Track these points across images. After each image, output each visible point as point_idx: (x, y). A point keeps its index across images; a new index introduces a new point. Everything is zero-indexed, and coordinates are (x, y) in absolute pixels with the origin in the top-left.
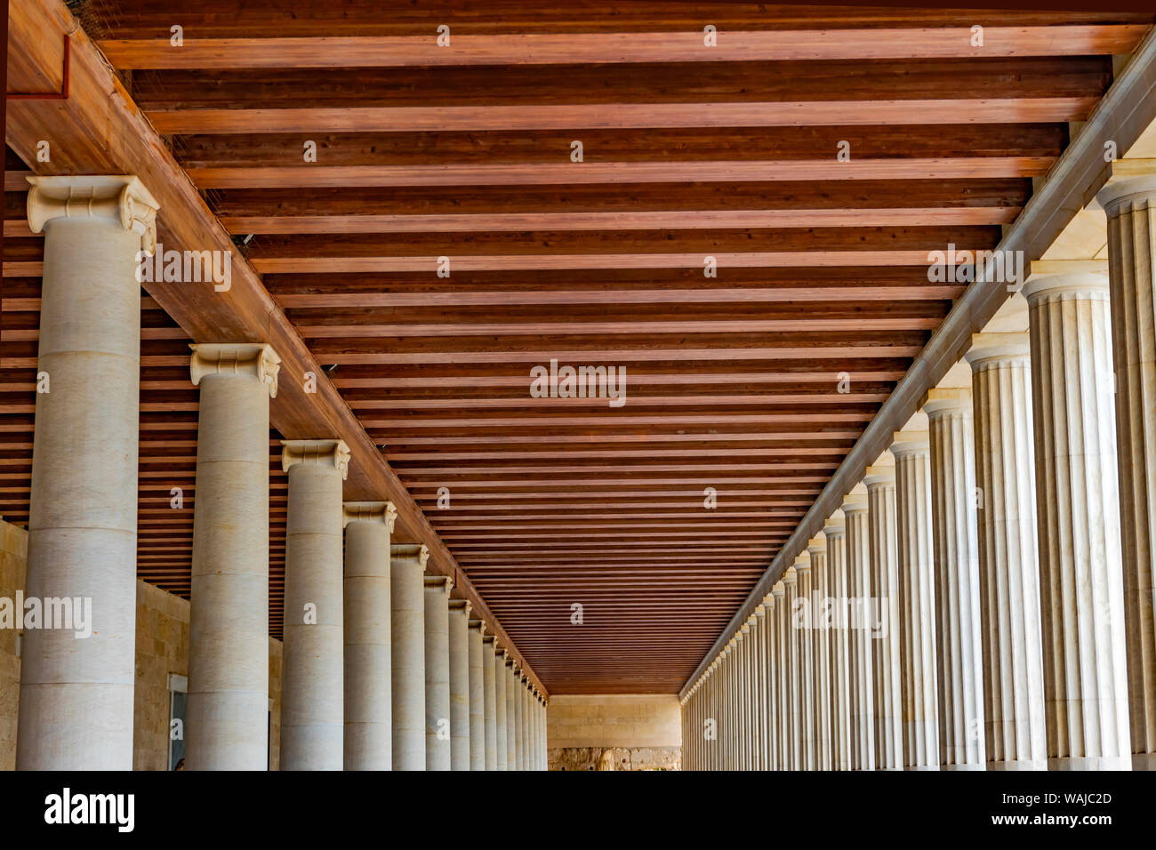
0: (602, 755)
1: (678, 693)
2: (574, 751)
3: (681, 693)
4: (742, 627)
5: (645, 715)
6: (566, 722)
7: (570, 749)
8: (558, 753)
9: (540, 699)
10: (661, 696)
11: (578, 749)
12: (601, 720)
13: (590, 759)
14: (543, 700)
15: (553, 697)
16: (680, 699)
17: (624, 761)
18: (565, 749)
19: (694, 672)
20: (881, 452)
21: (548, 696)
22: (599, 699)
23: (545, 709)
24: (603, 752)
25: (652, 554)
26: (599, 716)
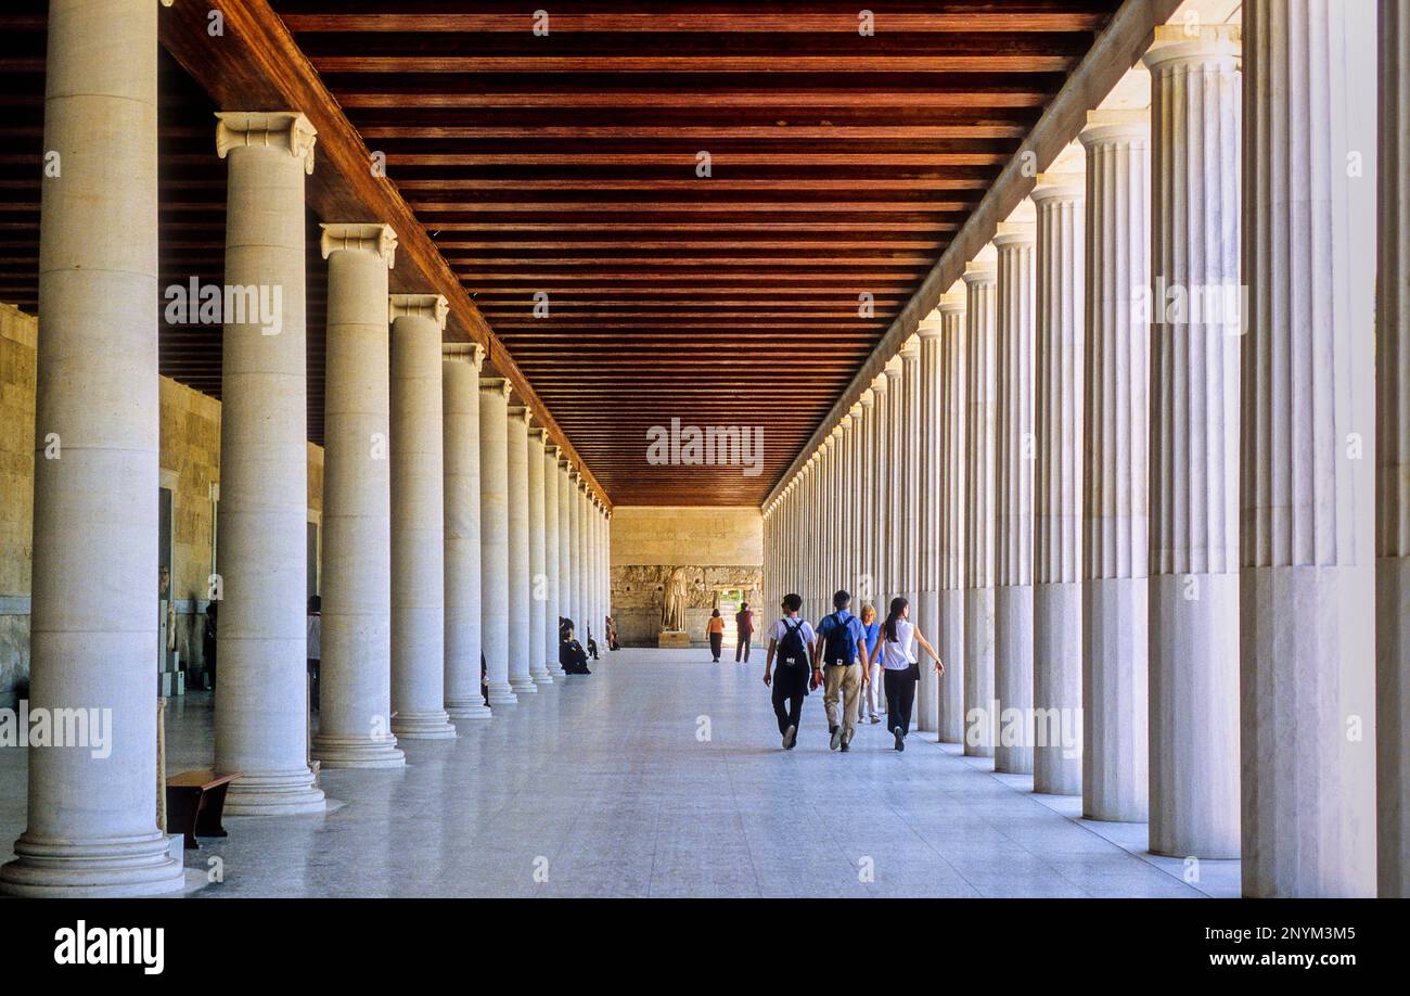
0: (672, 574)
1: (760, 506)
2: (641, 570)
3: (763, 507)
4: (842, 420)
5: (722, 531)
6: (631, 536)
7: (636, 567)
8: (622, 571)
9: (602, 510)
10: (740, 508)
11: (645, 568)
12: (671, 535)
13: (659, 579)
14: (605, 511)
15: (616, 508)
16: (762, 512)
17: (697, 581)
18: (630, 567)
19: (779, 480)
20: (1061, 147)
21: (611, 506)
22: (670, 511)
23: (608, 522)
24: (674, 569)
25: (737, 320)
26: (670, 531)
